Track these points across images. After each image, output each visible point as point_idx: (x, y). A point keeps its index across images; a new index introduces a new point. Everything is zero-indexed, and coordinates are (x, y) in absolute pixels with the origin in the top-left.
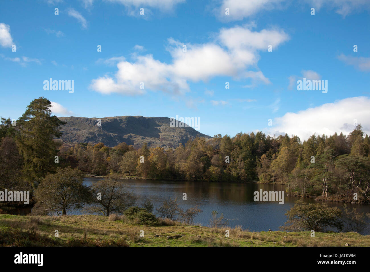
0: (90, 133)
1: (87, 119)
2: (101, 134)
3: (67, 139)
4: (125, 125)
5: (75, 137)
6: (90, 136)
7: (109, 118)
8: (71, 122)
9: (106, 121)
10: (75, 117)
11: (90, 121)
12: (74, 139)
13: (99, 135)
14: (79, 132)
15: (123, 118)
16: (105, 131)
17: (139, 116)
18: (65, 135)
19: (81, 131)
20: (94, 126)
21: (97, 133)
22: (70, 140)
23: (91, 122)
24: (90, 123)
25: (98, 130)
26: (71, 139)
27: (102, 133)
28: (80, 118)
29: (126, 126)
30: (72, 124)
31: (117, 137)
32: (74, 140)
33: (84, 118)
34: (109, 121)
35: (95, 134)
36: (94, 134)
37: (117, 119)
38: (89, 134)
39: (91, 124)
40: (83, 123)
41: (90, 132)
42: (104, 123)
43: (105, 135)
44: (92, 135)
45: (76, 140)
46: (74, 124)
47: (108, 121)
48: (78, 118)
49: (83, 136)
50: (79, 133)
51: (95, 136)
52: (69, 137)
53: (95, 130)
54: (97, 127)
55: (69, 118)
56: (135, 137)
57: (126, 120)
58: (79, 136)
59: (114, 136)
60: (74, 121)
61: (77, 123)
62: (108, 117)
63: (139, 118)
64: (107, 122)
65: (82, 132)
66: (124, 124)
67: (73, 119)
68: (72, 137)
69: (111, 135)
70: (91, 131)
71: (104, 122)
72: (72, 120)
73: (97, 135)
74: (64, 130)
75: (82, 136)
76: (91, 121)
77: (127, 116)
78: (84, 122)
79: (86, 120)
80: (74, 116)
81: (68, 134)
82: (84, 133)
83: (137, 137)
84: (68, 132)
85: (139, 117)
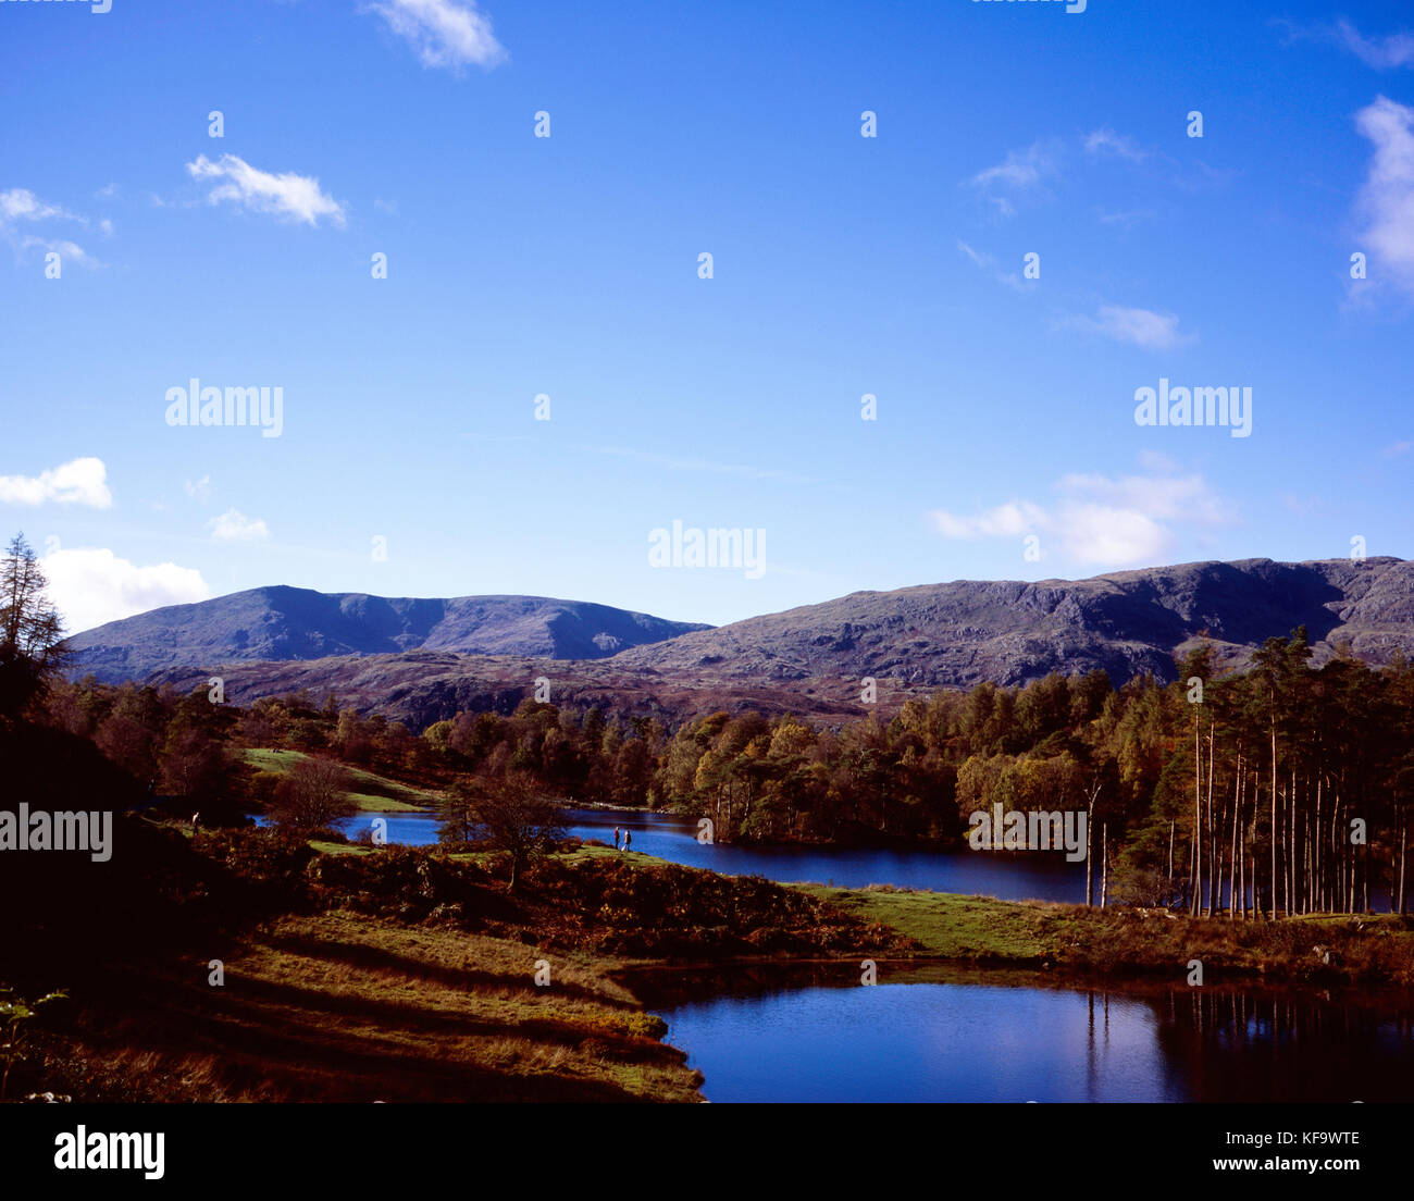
0: (1033, 646)
1: (1021, 589)
2: (1077, 650)
3: (939, 677)
4: (1187, 604)
5: (970, 663)
6: (1033, 658)
7: (1116, 579)
8: (956, 603)
9: (1099, 592)
10: (972, 583)
11: (1034, 595)
12: (965, 672)
13: (1071, 653)
14: (986, 645)
15: (1179, 573)
16: (1097, 633)
17: (1253, 560)
18: (931, 660)
19: (996, 640)
20: (1049, 616)
21: (1062, 645)
22: (953, 678)
23: (1035, 600)
24: (1032, 603)
25: (1067, 632)
26: (955, 672)
27: (1083, 645)
28: (991, 584)
29: (1191, 606)
30: (958, 611)
31: (1148, 659)
32: (967, 677)
33: (1010, 584)
34: (1113, 591)
35: (1055, 651)
36: (1050, 648)
37: (1151, 581)
38: (1028, 648)
39: (1035, 608)
40: (1005, 603)
41: (1031, 641)
42: (1090, 600)
43: (1095, 650)
44: (1042, 652)
45: (974, 676)
46: (967, 613)
47: (1108, 590)
48: (983, 586)
49: (1005, 658)
50: (988, 646)
51: (1054, 658)
52: (948, 666)
53: (1055, 633)
54: (1060, 619)
55: (949, 585)
56: (1232, 655)
57: (1194, 580)
58: (987, 660)
59: (1136, 654)
60: (969, 598)
61: (979, 607)
62: (1113, 574)
63: (1253, 569)
64: (1107, 593)
65: (1000, 642)
66: (1184, 599)
67: (963, 589)
68: (959, 666)
69: (1121, 649)
70: (1037, 635)
71: (1092, 595)
72: (957, 597)
73: (1060, 653)
74: (926, 639)
75: (998, 658)
76: (1038, 597)
77: (1198, 564)
78: (1010, 601)
79: (1017, 593)
80: (968, 579)
81: (943, 652)
82: (1009, 644)
83: (1241, 651)
84: (944, 646)
85: (1255, 563)
